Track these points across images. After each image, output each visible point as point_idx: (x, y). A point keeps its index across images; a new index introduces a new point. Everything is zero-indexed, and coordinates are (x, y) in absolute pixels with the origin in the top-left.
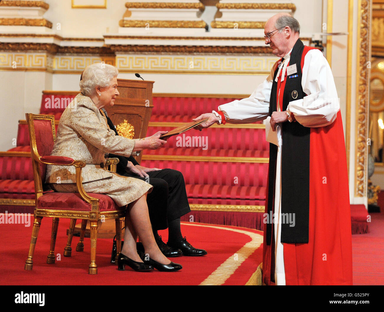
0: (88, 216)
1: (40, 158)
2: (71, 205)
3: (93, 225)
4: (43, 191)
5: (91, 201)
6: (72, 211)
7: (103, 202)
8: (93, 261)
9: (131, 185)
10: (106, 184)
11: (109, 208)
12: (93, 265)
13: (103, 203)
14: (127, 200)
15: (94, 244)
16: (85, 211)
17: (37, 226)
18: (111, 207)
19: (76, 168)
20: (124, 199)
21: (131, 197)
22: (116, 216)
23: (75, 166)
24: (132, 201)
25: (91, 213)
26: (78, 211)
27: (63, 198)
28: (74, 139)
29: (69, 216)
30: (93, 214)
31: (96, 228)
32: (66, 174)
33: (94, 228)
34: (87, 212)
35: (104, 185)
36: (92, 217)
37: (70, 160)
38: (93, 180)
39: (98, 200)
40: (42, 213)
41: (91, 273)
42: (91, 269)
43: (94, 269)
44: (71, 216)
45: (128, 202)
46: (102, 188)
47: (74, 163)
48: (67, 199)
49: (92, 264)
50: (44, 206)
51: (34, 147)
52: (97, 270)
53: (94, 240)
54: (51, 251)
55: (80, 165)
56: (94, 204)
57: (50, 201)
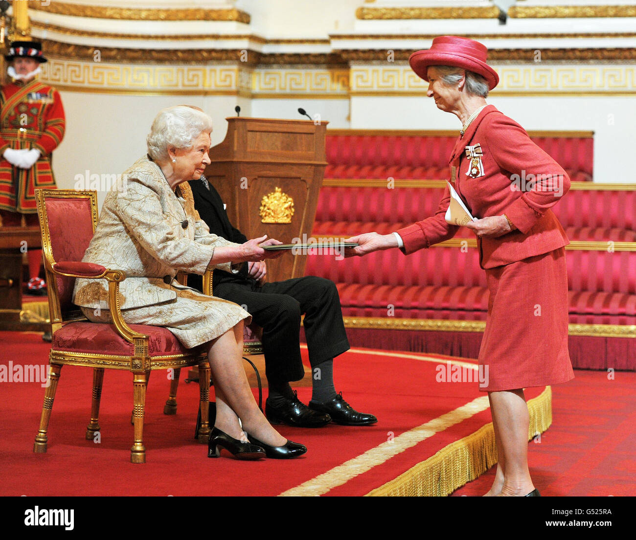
0: (129, 364)
1: (53, 264)
2: (101, 345)
3: (138, 379)
4: (61, 320)
5: (134, 338)
6: (103, 355)
7: (156, 340)
8: (138, 441)
9: (206, 313)
10: (165, 311)
11: (168, 350)
12: (139, 447)
13: (157, 342)
14: (198, 339)
15: (139, 412)
16: (125, 355)
17: (53, 379)
18: (173, 349)
19: (110, 282)
20: (193, 337)
21: (206, 334)
22: (183, 364)
23: (107, 279)
24: (207, 341)
25: (133, 359)
26: (112, 356)
27: (89, 333)
28: (120, 234)
29: (98, 364)
30: (137, 362)
31: (141, 385)
32: (98, 294)
33: (138, 384)
34: (128, 358)
35: (160, 313)
36: (136, 366)
37: (99, 269)
38: (142, 305)
39: (144, 337)
40: (58, 358)
41: (133, 461)
42: (134, 453)
43: (138, 454)
44: (101, 364)
45: (199, 342)
46: (158, 317)
47: (105, 275)
48: (95, 335)
49: (137, 445)
50: (62, 347)
51: (46, 246)
52: (145, 456)
53: (139, 405)
54: (92, 419)
55: (118, 277)
56: (138, 345)
57: (70, 338)
